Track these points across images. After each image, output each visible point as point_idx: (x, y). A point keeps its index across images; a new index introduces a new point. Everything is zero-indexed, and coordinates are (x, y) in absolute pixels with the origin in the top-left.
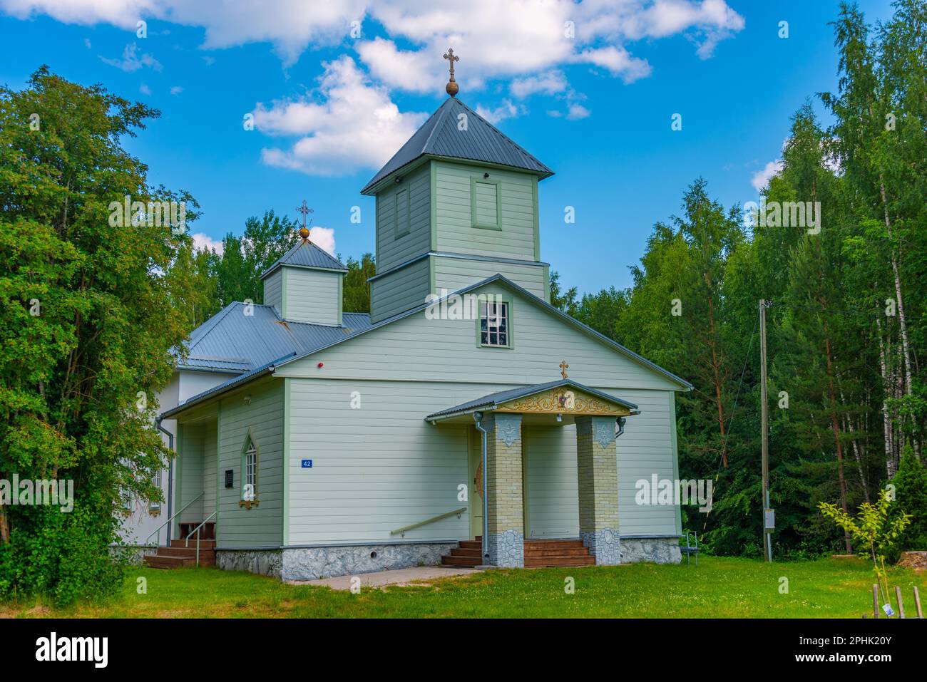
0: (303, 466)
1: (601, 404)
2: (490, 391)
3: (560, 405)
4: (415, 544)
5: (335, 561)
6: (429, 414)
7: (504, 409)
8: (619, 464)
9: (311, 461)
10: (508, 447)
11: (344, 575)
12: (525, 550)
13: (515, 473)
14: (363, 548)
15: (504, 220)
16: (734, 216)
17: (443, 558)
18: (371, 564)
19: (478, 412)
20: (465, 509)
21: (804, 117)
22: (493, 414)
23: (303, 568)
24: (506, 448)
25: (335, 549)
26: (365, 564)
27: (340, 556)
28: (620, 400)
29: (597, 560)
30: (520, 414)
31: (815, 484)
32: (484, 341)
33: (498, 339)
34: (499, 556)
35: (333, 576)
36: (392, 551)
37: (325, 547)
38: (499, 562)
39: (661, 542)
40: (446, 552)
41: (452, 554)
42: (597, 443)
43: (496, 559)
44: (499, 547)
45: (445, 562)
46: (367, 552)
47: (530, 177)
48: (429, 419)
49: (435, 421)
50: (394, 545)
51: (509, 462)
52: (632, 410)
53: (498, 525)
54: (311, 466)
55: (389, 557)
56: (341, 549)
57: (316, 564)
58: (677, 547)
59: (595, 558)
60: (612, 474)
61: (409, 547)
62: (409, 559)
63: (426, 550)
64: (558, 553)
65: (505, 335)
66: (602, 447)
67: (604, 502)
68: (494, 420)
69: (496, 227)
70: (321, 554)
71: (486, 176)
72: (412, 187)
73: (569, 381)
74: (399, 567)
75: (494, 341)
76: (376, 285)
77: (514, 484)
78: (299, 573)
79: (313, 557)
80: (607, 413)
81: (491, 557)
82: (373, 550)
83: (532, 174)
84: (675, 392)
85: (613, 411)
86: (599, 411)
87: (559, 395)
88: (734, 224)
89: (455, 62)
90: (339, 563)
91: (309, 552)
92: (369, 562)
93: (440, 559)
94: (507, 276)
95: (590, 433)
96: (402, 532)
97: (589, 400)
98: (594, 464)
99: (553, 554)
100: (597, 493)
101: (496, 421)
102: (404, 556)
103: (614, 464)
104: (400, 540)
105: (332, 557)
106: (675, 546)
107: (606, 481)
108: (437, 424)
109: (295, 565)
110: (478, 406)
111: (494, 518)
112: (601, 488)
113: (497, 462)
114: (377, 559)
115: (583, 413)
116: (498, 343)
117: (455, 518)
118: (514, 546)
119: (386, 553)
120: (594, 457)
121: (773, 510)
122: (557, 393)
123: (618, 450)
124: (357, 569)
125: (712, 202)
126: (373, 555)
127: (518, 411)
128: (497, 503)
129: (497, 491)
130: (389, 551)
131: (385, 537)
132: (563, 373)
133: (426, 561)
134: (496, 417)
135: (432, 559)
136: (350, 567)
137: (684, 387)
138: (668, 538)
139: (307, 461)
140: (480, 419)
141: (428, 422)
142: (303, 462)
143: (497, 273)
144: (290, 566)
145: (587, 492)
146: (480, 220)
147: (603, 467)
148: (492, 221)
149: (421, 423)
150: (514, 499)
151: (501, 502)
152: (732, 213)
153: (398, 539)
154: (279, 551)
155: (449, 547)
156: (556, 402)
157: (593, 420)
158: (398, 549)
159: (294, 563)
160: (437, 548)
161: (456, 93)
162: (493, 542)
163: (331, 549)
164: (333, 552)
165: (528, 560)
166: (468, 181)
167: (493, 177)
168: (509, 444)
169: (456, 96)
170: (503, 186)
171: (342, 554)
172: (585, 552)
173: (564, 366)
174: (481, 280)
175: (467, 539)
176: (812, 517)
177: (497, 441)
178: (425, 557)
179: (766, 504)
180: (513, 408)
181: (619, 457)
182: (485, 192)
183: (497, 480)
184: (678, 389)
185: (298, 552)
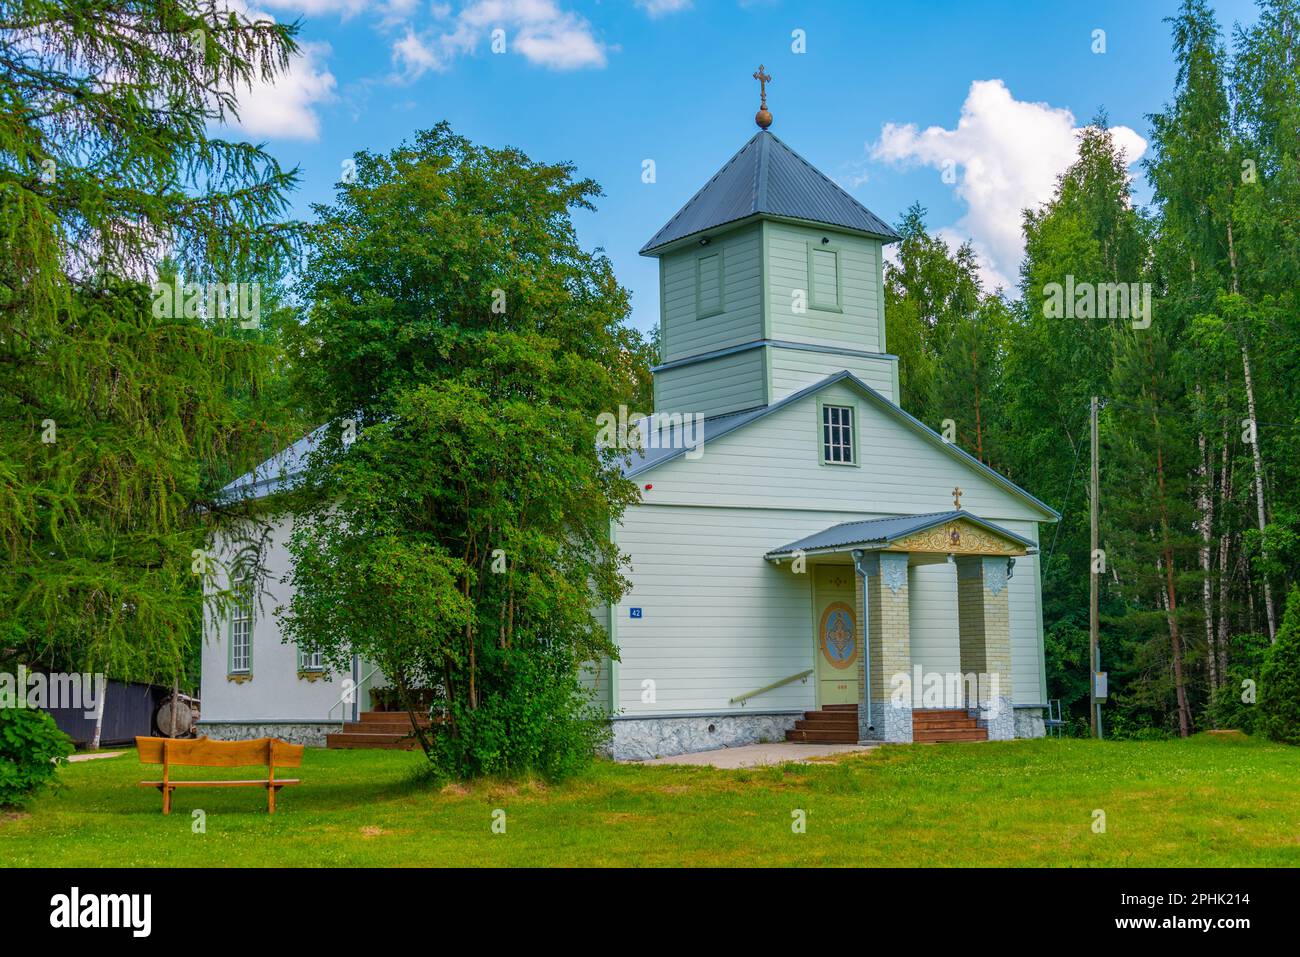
0: (632, 616)
1: (996, 541)
2: (836, 521)
3: (952, 542)
4: (757, 715)
5: (670, 736)
6: (769, 551)
7: (893, 547)
8: (1012, 615)
9: (640, 610)
10: (894, 594)
11: (680, 754)
12: (914, 723)
13: (901, 627)
14: (700, 719)
15: (845, 300)
16: (964, 260)
17: (787, 732)
18: (710, 741)
19: (859, 550)
20: (811, 671)
21: (1095, 134)
22: (877, 553)
23: (636, 745)
24: (892, 596)
25: (670, 722)
26: (702, 739)
27: (675, 729)
28: (1017, 536)
29: (990, 734)
30: (906, 553)
31: (1142, 640)
32: (827, 457)
33: (842, 456)
34: (887, 730)
35: (670, 755)
36: (732, 724)
37: (659, 718)
38: (887, 737)
39: (1023, 713)
40: (790, 725)
41: (797, 728)
42: (988, 589)
43: (883, 733)
44: (886, 718)
45: (791, 737)
46: (704, 725)
47: (873, 241)
48: (771, 557)
49: (780, 559)
50: (734, 716)
51: (895, 613)
52: (1028, 549)
53: (885, 691)
54: (640, 616)
55: (729, 731)
56: (677, 720)
57: (650, 740)
58: (1041, 720)
59: (986, 732)
60: (1003, 628)
61: (750, 718)
62: (751, 733)
63: (767, 722)
64: (944, 726)
65: (849, 449)
66: (992, 594)
67: (996, 663)
68: (879, 560)
69: (837, 308)
70: (655, 727)
71: (825, 241)
72: (727, 252)
73: (964, 513)
74: (740, 743)
75: (837, 457)
76: (663, 377)
77: (900, 640)
78: (633, 751)
79: (646, 730)
80: (1002, 552)
81: (875, 731)
82: (711, 722)
83: (876, 239)
84: (1040, 523)
85: (1007, 549)
86: (994, 550)
87: (951, 530)
88: (964, 271)
89: (766, 83)
90: (675, 738)
91: (642, 724)
92: (707, 737)
93: (783, 734)
94: (855, 373)
95: (979, 577)
96: (743, 700)
97: (983, 536)
98: (985, 615)
99: (940, 726)
100: (989, 651)
101: (881, 562)
102: (745, 731)
103: (1006, 616)
104: (739, 711)
105: (667, 732)
106: (1038, 717)
107: (999, 637)
108: (782, 563)
109: (627, 741)
110: (858, 543)
111: (880, 681)
112: (993, 646)
113: (883, 613)
114: (716, 733)
115: (976, 552)
116: (842, 459)
117: (800, 682)
118: (903, 716)
119: (725, 726)
120: (985, 607)
121: (1105, 674)
122: (950, 527)
123: (1011, 597)
124: (694, 747)
125: (933, 239)
126: (712, 728)
127: (907, 549)
128: (884, 663)
129: (884, 649)
130: (729, 724)
131: (723, 706)
132: (956, 503)
133: (769, 737)
134: (882, 556)
135: (775, 733)
136: (686, 743)
137: (1049, 516)
138: (1029, 709)
139: (636, 609)
140: (860, 560)
141: (769, 561)
142: (632, 610)
143: (844, 369)
144: (622, 742)
145: (974, 650)
146: (821, 299)
147: (994, 619)
148: (831, 301)
149: (760, 561)
150: (902, 658)
151: (888, 663)
152: (960, 255)
153: (738, 709)
154: (609, 722)
155: (793, 719)
156: (948, 539)
157: (984, 560)
158: (738, 721)
159: (626, 738)
160: (780, 720)
161: (770, 124)
162: (878, 712)
163: (665, 721)
164: (667, 725)
165: (917, 735)
166: (803, 247)
167: (834, 243)
168: (896, 591)
169: (769, 129)
170: (843, 254)
171: (677, 727)
172: (973, 724)
173: (957, 493)
174: (822, 378)
175: (813, 709)
176: (1135, 683)
177: (882, 586)
178: (767, 731)
179: (1095, 665)
180: (902, 546)
181: (1011, 606)
182: (823, 261)
183: (883, 635)
184: (1042, 519)
185: (630, 724)
